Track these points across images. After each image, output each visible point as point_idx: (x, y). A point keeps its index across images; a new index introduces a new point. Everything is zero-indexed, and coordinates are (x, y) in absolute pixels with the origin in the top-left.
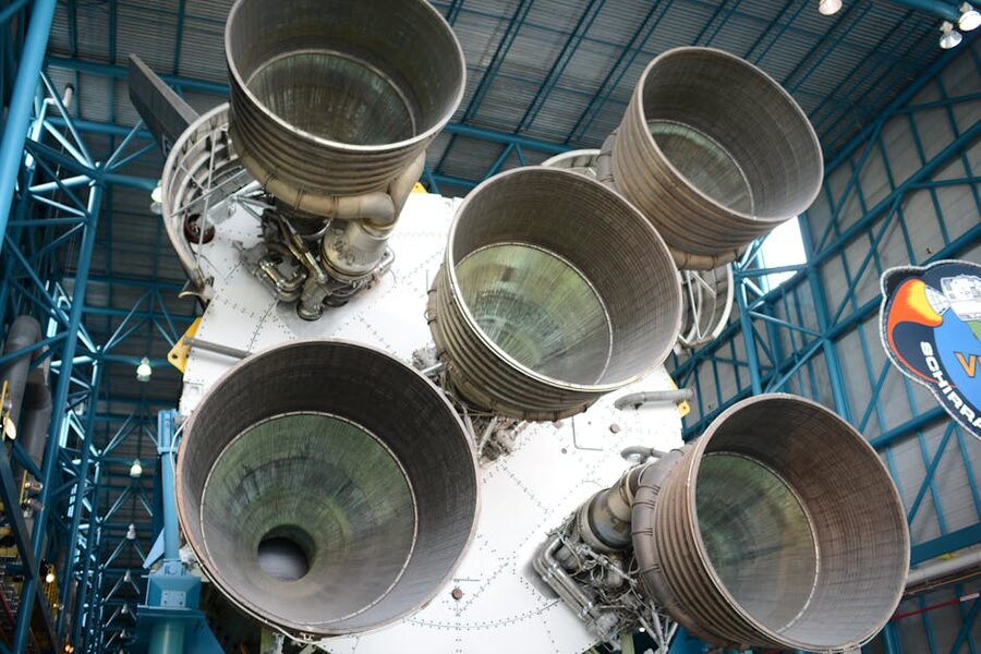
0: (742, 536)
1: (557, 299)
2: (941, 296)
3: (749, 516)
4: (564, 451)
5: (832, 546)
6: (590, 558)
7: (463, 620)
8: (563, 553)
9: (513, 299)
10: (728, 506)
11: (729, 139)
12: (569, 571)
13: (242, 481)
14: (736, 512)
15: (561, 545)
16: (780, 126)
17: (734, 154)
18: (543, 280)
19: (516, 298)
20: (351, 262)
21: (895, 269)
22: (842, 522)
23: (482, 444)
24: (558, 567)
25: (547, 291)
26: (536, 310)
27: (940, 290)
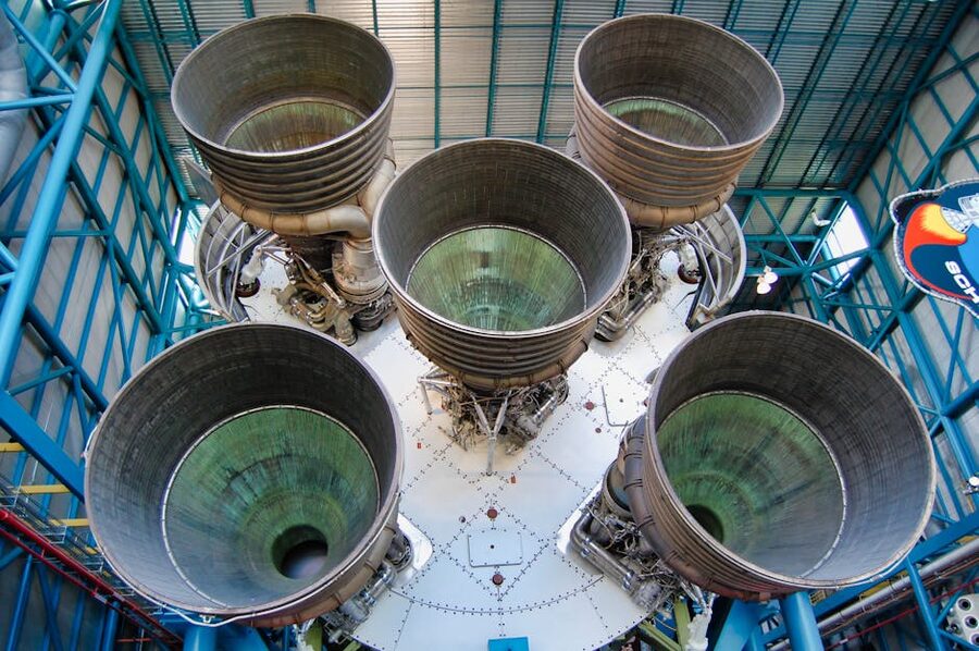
0: (767, 482)
1: (538, 274)
2: (960, 216)
3: (768, 458)
4: (598, 430)
5: (856, 473)
6: (619, 527)
7: (505, 604)
8: (594, 525)
9: (499, 284)
10: (745, 451)
11: (697, 100)
12: (603, 544)
13: (229, 484)
14: (755, 457)
15: (592, 518)
16: (739, 71)
17: (707, 114)
18: (519, 258)
19: (502, 282)
20: (352, 280)
21: (903, 196)
22: (861, 445)
23: (497, 429)
24: (591, 541)
25: (526, 269)
26: (522, 291)
27: (960, 210)
